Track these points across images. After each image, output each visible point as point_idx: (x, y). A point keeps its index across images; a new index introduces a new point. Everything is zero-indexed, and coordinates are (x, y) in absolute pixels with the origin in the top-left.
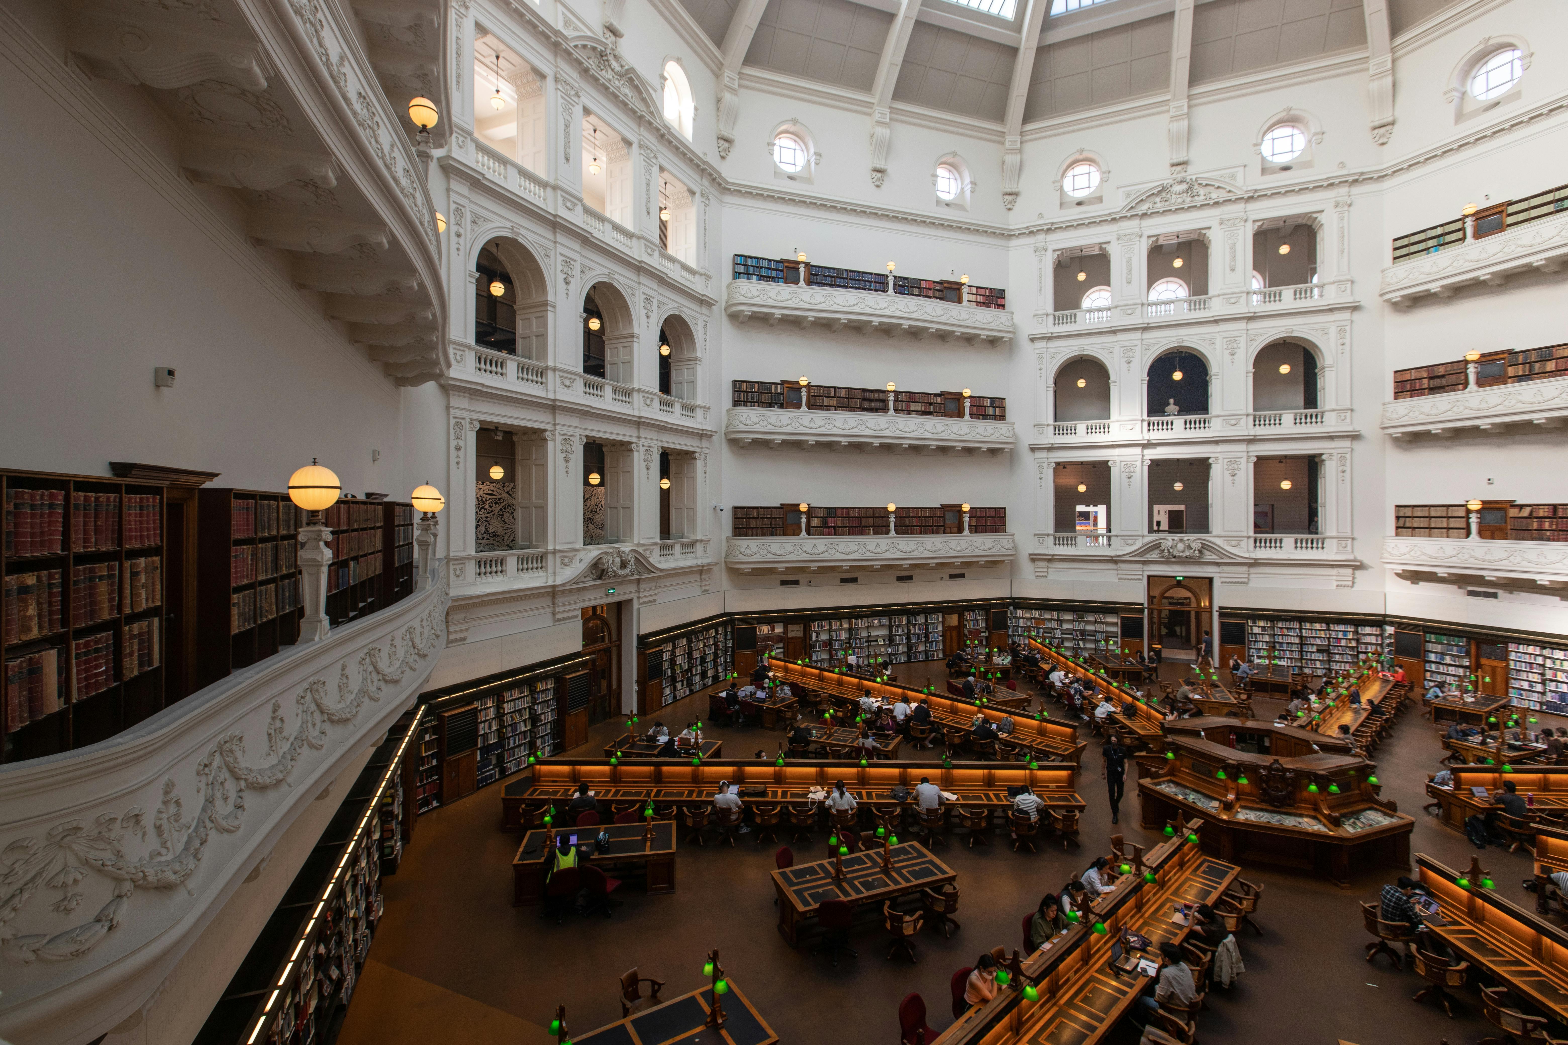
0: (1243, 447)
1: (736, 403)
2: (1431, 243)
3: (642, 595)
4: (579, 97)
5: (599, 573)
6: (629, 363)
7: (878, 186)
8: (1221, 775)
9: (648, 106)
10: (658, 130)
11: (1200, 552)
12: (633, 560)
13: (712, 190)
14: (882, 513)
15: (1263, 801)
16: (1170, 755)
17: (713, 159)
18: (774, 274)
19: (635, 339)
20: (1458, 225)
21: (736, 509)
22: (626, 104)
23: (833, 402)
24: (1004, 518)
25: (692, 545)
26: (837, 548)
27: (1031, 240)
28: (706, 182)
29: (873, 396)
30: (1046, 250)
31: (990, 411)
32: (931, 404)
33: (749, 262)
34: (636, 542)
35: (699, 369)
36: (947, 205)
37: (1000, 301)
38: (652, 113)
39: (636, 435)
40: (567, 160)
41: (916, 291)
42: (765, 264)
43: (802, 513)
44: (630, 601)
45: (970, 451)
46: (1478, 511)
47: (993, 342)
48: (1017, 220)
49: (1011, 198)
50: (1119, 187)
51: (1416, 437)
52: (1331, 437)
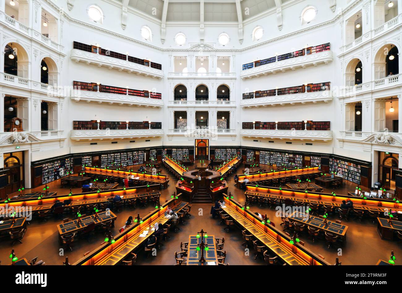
0: (215, 109)
5: (12, 141)
7: (124, 30)
12: (28, 137)
13: (65, 19)
19: (29, 63)
20: (252, 64)
21: (75, 121)
25: (56, 132)
26: (110, 133)
27: (168, 53)
28: (62, 16)
30: (172, 56)
31: (157, 97)
32: (139, 93)
33: (78, 44)
34: (30, 131)
35: (58, 76)
36: (145, 39)
37: (160, 68)
39: (30, 95)
41: (135, 61)
43: (98, 123)
44: (27, 151)
45: (151, 107)
46: (255, 124)
47: (158, 78)
48: (164, 47)
49: (163, 41)
50: (189, 43)
51: (246, 108)
52: (231, 107)
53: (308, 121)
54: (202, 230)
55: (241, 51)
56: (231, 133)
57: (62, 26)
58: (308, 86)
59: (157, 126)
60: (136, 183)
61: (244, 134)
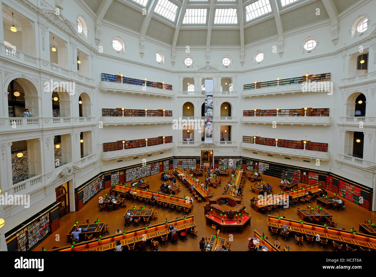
0: (218, 124)
1: (103, 115)
2: (249, 87)
3: (76, 177)
4: (48, 29)
5: (61, 176)
6: (69, 110)
7: (142, 57)
8: (221, 214)
9: (73, 31)
10: (76, 38)
13: (94, 54)
14: (143, 141)
15: (228, 218)
16: (212, 210)
17: (94, 46)
18: (114, 79)
19: (70, 103)
20: (253, 85)
21: (104, 144)
22: (65, 31)
23: (131, 113)
24: (172, 138)
25: (91, 157)
26: (133, 151)
27: (177, 74)
28: (92, 52)
29: (141, 111)
30: (181, 77)
31: (169, 114)
32: (156, 113)
33: (106, 75)
34: (73, 162)
35: (92, 107)
36: (159, 63)
37: (171, 88)
38: (74, 33)
39: (72, 131)
40: (44, 50)
41: (152, 85)
42: (111, 76)
43: (123, 143)
44: (72, 180)
45: (164, 124)
47: (170, 98)
48: (175, 69)
49: (173, 63)
50: (196, 65)
55: (242, 72)
56: (233, 145)
57: (92, 61)
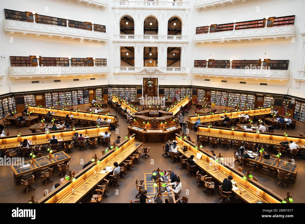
8: (144, 123)
11: (155, 71)
15: (152, 128)
16: (135, 120)
21: (11, 57)
46: (208, 62)
51: (199, 44)
52: (183, 43)
53: (265, 60)
54: (158, 168)
58: (269, 20)
59: (102, 62)
60: (84, 123)
61: (195, 73)
